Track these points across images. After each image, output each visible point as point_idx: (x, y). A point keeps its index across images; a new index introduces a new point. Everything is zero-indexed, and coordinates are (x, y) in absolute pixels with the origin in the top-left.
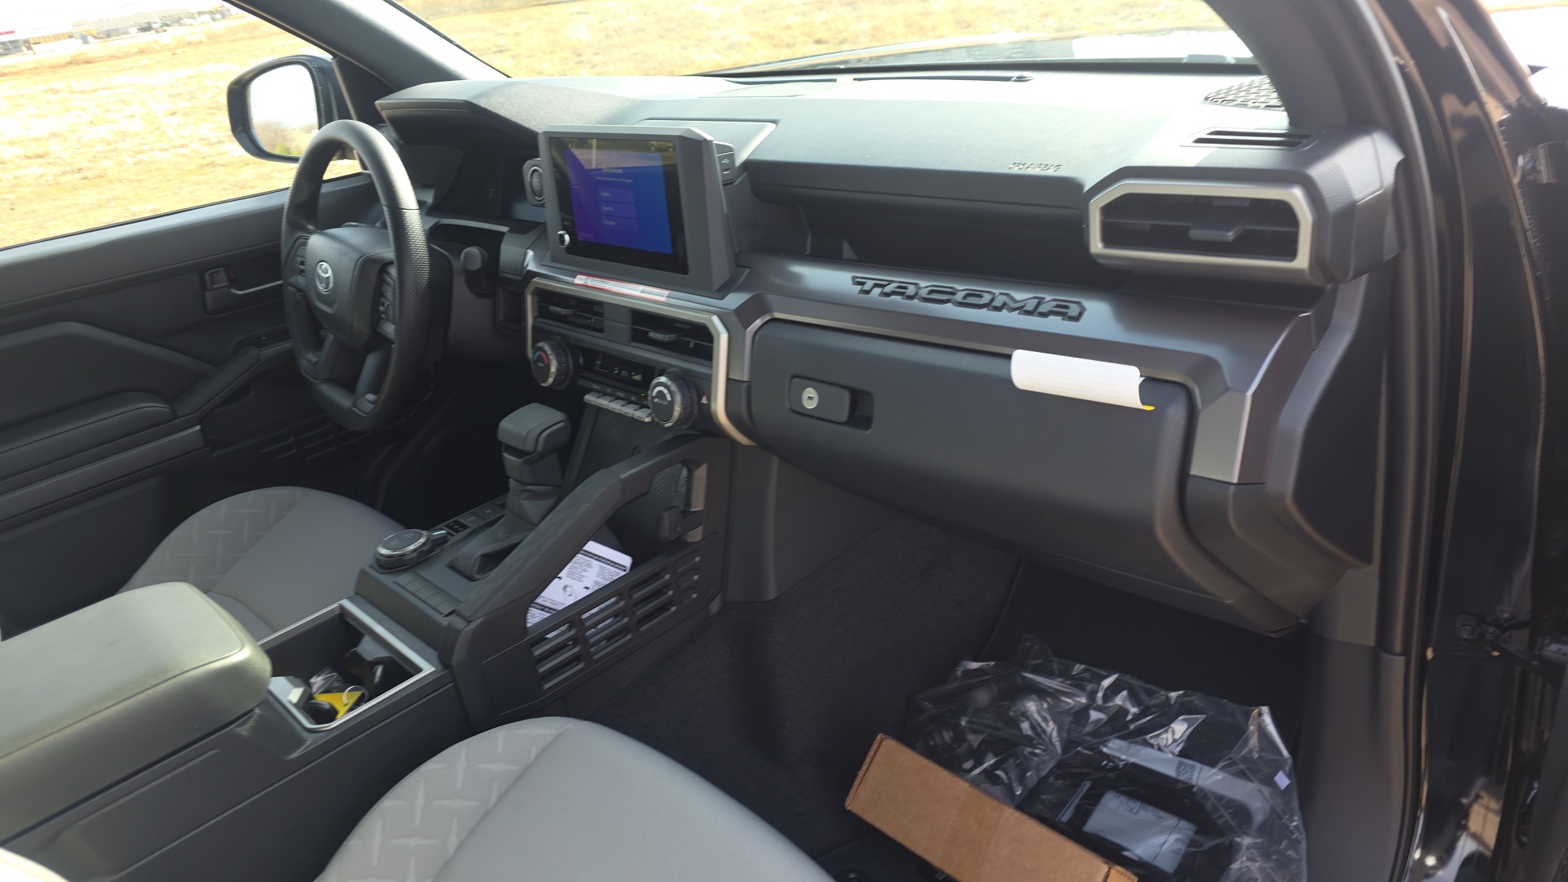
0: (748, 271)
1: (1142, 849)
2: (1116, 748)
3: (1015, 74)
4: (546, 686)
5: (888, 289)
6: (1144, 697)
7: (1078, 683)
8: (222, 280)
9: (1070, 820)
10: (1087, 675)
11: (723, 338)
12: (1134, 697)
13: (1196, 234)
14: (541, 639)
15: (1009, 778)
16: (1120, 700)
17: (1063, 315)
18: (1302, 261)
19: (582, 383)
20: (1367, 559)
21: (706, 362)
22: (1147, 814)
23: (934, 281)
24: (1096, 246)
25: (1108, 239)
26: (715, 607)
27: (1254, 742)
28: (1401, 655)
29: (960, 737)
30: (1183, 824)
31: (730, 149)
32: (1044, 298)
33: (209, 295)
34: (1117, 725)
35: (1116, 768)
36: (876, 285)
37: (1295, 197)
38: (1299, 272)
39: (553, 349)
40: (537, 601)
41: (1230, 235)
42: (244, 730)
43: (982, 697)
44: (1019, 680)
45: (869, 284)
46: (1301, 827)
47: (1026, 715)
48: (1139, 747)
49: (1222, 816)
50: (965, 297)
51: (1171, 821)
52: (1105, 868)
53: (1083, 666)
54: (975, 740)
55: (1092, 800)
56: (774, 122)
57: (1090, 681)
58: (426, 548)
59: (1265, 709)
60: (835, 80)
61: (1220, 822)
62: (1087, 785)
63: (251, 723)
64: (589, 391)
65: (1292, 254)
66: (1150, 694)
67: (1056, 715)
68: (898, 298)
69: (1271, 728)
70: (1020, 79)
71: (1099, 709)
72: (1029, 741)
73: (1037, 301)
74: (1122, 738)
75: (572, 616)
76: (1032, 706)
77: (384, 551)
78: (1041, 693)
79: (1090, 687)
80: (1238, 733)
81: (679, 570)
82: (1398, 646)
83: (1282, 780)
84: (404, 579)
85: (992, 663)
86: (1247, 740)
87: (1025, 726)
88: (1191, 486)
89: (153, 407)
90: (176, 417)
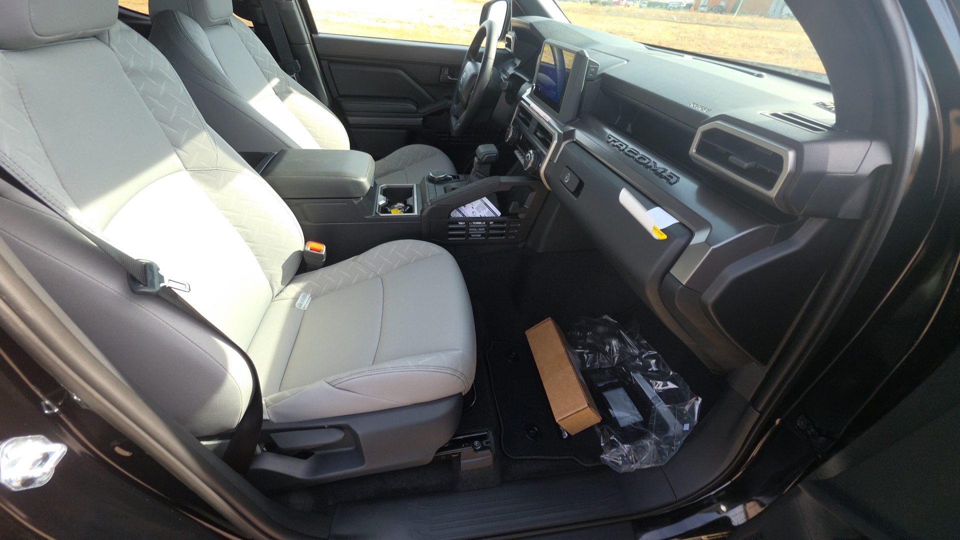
0: (579, 119)
1: (616, 413)
2: (638, 378)
3: (757, 72)
4: (449, 239)
5: (616, 144)
6: (661, 366)
7: (640, 346)
8: (447, 72)
9: (600, 387)
10: (646, 346)
11: (555, 142)
12: (657, 364)
13: (733, 159)
14: (457, 223)
15: (587, 360)
16: (653, 362)
17: (668, 180)
18: (773, 193)
19: (518, 146)
20: (764, 362)
21: (546, 149)
22: (629, 403)
23: (635, 146)
24: (693, 150)
25: (699, 150)
26: (521, 245)
27: (687, 408)
28: (759, 412)
29: (585, 337)
30: (640, 416)
31: (598, 65)
32: (667, 170)
33: (441, 76)
34: (644, 370)
35: (631, 382)
36: (614, 141)
37: (787, 156)
38: (770, 198)
39: (513, 129)
40: (459, 208)
41: (746, 165)
42: (355, 202)
43: (601, 329)
44: (617, 332)
45: (612, 139)
46: (679, 447)
47: (610, 344)
48: (645, 381)
49: (653, 422)
50: (639, 158)
51: (637, 412)
52: (587, 405)
53: (646, 342)
54: (589, 341)
55: (614, 387)
56: (628, 61)
57: (644, 348)
58: (442, 179)
59: (700, 399)
60: (683, 56)
61: (650, 423)
62: (616, 381)
63: (358, 201)
64: (517, 149)
65: (770, 186)
66: (664, 366)
67: (621, 351)
68: (617, 148)
69: (697, 408)
70: (759, 76)
71: (641, 360)
72: (605, 353)
73: (663, 170)
74: (642, 375)
75: (469, 221)
76: (614, 342)
77: (431, 175)
78: (621, 340)
79: (643, 350)
80: (684, 401)
81: (511, 225)
82: (761, 408)
83: (687, 427)
84: (431, 185)
85: (616, 322)
86: (686, 404)
87: (608, 347)
88: (667, 277)
89: (413, 107)
90: (417, 112)
